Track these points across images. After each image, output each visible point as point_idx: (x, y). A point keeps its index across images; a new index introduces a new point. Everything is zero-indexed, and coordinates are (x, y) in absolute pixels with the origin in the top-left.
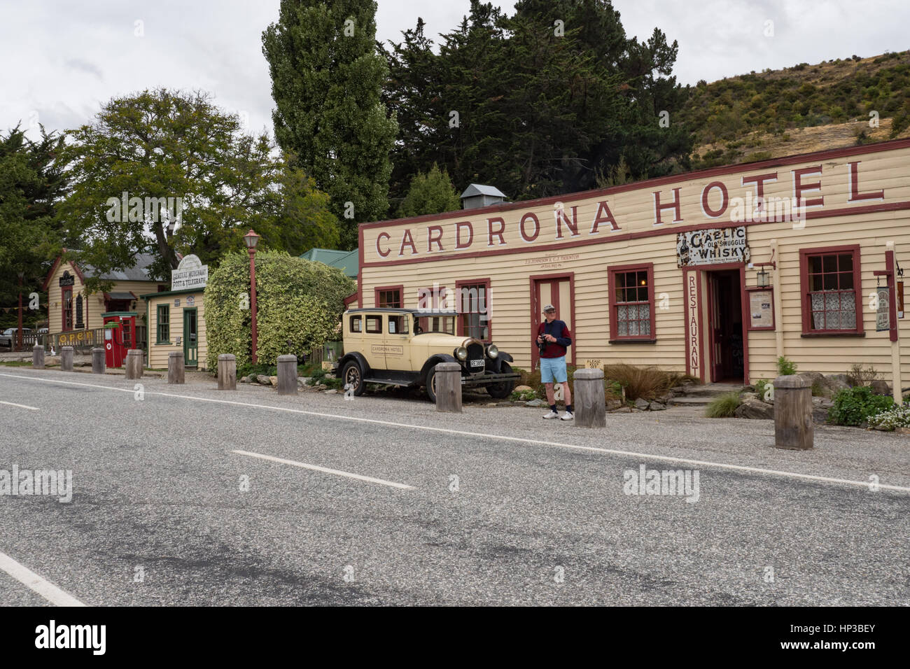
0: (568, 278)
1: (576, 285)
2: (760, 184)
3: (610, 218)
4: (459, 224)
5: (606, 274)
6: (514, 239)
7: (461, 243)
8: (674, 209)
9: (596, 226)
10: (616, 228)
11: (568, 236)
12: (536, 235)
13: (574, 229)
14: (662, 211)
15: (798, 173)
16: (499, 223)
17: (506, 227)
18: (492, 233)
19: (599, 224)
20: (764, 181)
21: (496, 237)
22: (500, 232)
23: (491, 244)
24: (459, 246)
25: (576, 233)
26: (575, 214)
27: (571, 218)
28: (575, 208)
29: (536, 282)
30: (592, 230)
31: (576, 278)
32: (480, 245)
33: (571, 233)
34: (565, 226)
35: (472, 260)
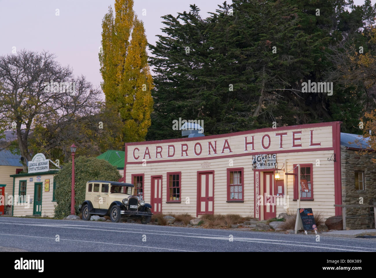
0: (212, 172)
1: (215, 176)
2: (281, 137)
3: (229, 147)
4: (169, 146)
5: (226, 172)
6: (191, 154)
7: (170, 155)
8: (252, 145)
9: (223, 150)
10: (231, 152)
11: (213, 154)
12: (201, 153)
13: (215, 151)
14: (247, 145)
15: (294, 133)
16: (186, 146)
17: (188, 148)
18: (183, 151)
19: (225, 149)
20: (283, 136)
21: (184, 153)
22: (186, 151)
23: (182, 156)
24: (169, 156)
25: (216, 153)
26: (216, 144)
27: (214, 146)
28: (216, 142)
29: (200, 174)
30: (222, 152)
31: (215, 173)
32: (178, 156)
33: (214, 153)
34: (211, 149)
35: (174, 163)
